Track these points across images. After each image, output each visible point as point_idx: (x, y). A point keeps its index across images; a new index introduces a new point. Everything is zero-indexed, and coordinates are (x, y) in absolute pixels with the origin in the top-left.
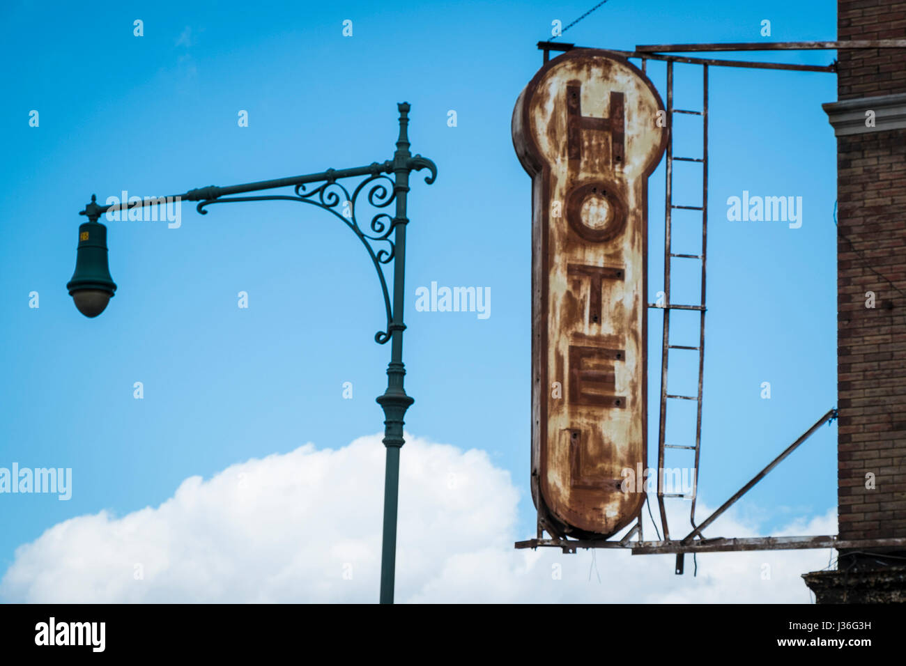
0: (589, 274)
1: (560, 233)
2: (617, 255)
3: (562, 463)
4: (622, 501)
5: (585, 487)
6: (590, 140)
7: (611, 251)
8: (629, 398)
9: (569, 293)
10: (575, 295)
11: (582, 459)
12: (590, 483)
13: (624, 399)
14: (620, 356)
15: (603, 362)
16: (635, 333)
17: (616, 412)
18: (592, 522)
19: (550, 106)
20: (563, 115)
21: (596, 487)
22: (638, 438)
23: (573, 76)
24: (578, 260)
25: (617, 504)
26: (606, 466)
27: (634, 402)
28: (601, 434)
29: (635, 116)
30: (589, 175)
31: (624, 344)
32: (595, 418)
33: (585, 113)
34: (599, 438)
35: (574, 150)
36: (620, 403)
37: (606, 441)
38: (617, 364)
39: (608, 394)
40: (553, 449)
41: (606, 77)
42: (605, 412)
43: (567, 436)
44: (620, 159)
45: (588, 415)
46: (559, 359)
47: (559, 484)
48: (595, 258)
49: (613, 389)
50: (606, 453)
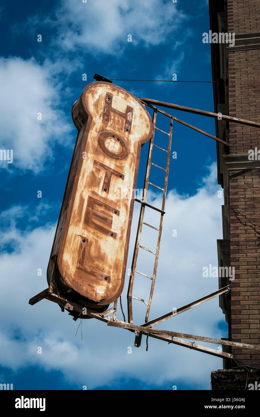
0: (106, 169)
1: (93, 145)
2: (122, 168)
3: (73, 252)
4: (108, 288)
5: (85, 271)
6: (114, 117)
7: (118, 164)
8: (119, 235)
9: (93, 172)
10: (96, 174)
11: (86, 254)
12: (89, 270)
13: (116, 234)
14: (117, 212)
15: (107, 211)
16: (126, 206)
17: (110, 239)
18: (87, 292)
19: (97, 97)
20: (103, 103)
21: (92, 274)
22: (121, 257)
23: (110, 91)
24: (100, 161)
25: (104, 288)
26: (101, 265)
27: (121, 238)
28: (100, 246)
29: (138, 119)
30: (112, 130)
31: (120, 208)
32: (98, 237)
33: (114, 106)
34: (98, 249)
35: (106, 117)
36: (113, 235)
37: (102, 251)
38: (114, 216)
39: (107, 228)
40: (70, 243)
41: (126, 99)
42: (103, 236)
43: (80, 239)
44: (128, 130)
45: (94, 233)
46: (82, 200)
47: (70, 263)
48: (110, 164)
49: (110, 227)
50: (102, 258)
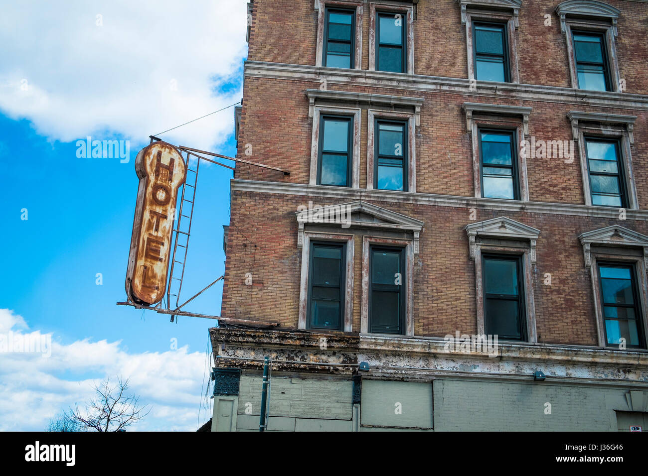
0: (156, 215)
1: (149, 199)
2: (166, 211)
3: (140, 277)
4: (158, 293)
5: (146, 287)
6: (162, 171)
7: (164, 209)
8: (164, 259)
9: (149, 220)
10: (151, 221)
11: (147, 276)
12: (148, 285)
13: (162, 259)
14: (163, 244)
15: (157, 245)
16: (168, 238)
17: (159, 263)
18: (147, 299)
19: (151, 157)
20: (155, 161)
21: (150, 287)
22: (165, 273)
23: (160, 149)
24: (154, 209)
25: (156, 294)
26: (154, 281)
27: (165, 261)
28: (153, 269)
29: (177, 167)
30: (161, 182)
31: (164, 240)
32: (152, 263)
33: (162, 162)
34: (153, 271)
35: (157, 173)
36: (161, 260)
37: (155, 272)
38: (161, 247)
39: (157, 256)
40: (138, 271)
41: (170, 153)
42: (155, 262)
43: (143, 268)
44: (171, 180)
45: (150, 262)
46: (144, 241)
47: (138, 284)
48: (159, 210)
49: (159, 255)
50: (154, 276)
